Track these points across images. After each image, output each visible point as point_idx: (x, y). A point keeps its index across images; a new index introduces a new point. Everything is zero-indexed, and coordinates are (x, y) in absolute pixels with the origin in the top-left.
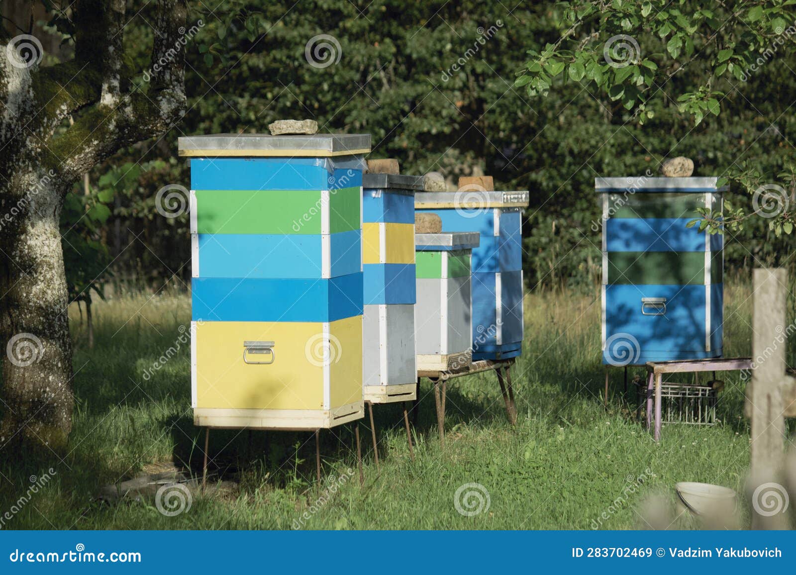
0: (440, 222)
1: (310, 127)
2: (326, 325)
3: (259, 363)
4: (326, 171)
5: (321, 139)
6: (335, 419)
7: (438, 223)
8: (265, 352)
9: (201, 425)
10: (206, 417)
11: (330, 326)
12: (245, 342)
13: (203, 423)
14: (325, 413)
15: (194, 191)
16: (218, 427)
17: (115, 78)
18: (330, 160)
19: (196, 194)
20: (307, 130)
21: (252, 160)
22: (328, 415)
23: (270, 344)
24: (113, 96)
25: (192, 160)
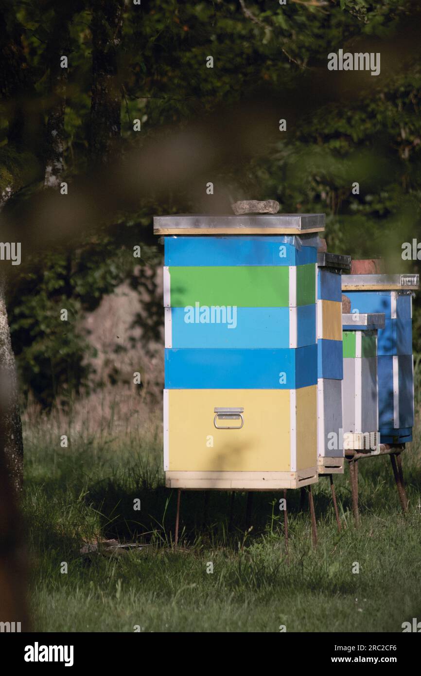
0: (350, 303)
1: (273, 207)
2: (293, 392)
3: (229, 428)
4: (294, 248)
5: (290, 218)
6: (300, 480)
7: (347, 303)
8: (234, 417)
9: (172, 487)
10: (178, 480)
11: (297, 393)
12: (216, 408)
13: (174, 485)
14: (292, 475)
15: (168, 267)
16: (189, 489)
17: (58, 161)
18: (298, 237)
19: (169, 270)
20: (271, 210)
21: (223, 237)
22: (294, 477)
23: (240, 410)
24: (57, 178)
25: (166, 238)
